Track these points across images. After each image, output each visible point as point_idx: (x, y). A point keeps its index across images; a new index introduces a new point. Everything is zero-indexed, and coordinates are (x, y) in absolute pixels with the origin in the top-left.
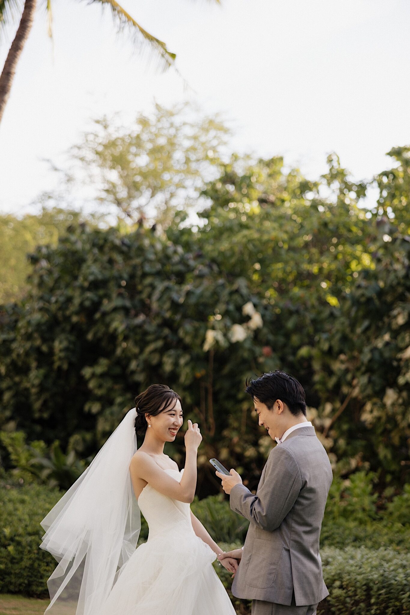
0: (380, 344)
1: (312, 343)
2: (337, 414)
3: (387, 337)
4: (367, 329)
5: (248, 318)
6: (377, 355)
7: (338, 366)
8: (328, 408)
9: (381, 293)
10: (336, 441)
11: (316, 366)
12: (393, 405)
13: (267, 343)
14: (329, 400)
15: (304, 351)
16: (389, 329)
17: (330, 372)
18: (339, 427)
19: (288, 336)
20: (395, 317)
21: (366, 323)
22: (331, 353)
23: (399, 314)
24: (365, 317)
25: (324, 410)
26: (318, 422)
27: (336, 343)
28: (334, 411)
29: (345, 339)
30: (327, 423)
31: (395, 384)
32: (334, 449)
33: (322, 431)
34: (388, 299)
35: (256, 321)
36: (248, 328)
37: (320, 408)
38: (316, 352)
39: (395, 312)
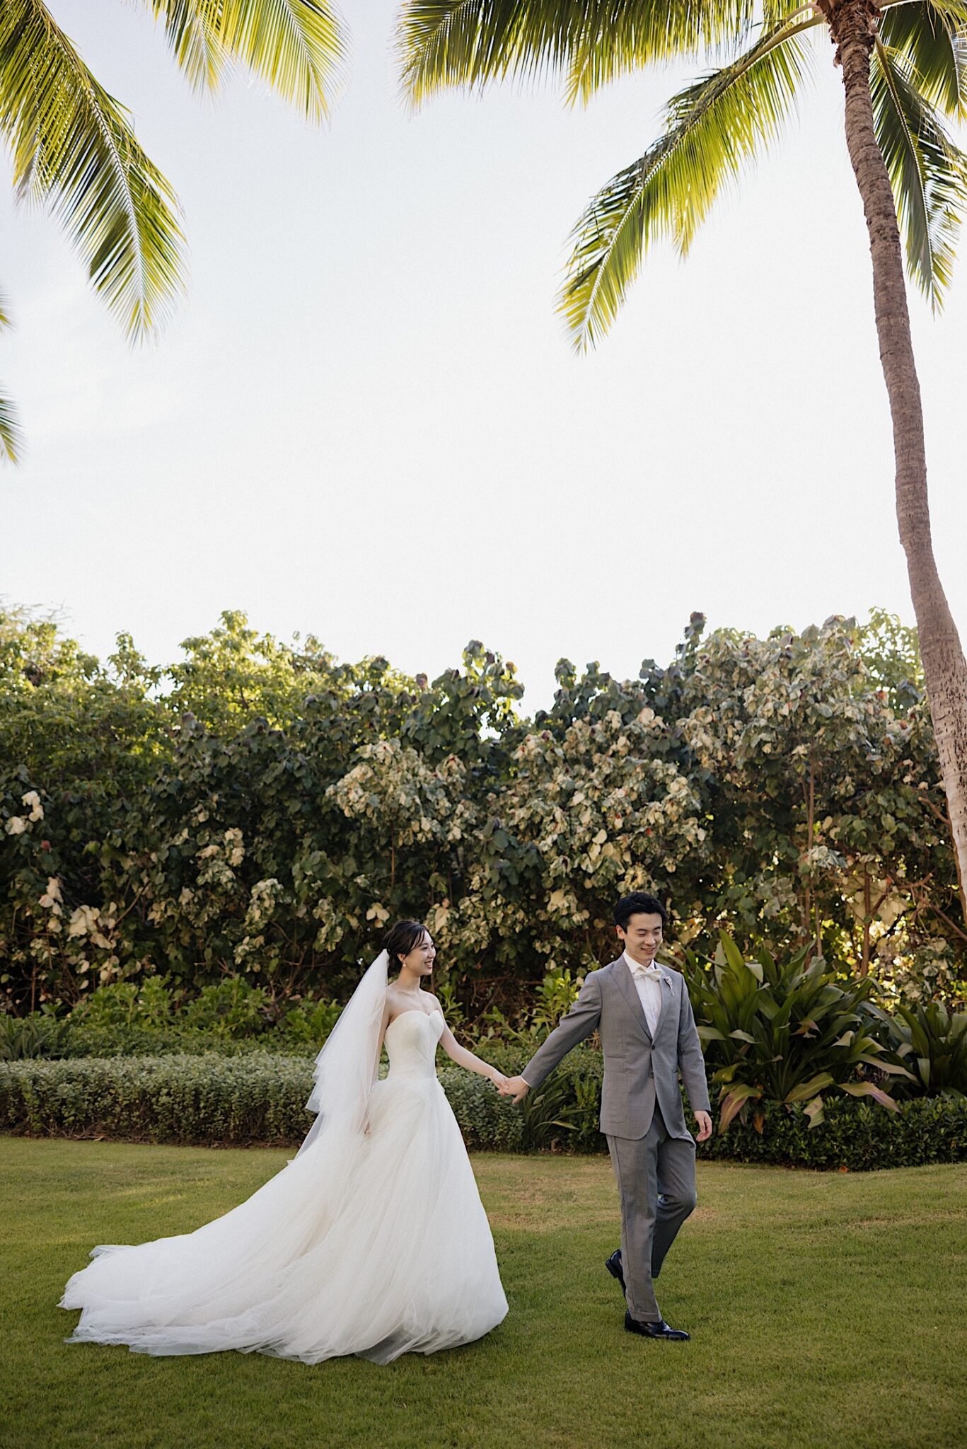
0: (178, 841)
1: (100, 837)
2: (123, 914)
3: (185, 834)
4: (162, 824)
5: (29, 809)
6: (175, 853)
7: (128, 864)
8: (113, 907)
9: (182, 789)
10: (119, 942)
11: (105, 862)
12: (188, 904)
13: (45, 837)
14: (114, 899)
15: (91, 846)
16: (187, 824)
17: (120, 872)
18: (125, 927)
19: (68, 829)
20: (196, 815)
21: (162, 819)
22: (123, 849)
23: (200, 812)
24: (158, 813)
25: (108, 909)
26: (101, 923)
27: (129, 838)
28: (118, 910)
29: (140, 835)
30: (111, 923)
31: (192, 883)
32: (117, 951)
33: (105, 932)
34: (189, 795)
35: (38, 813)
36: (27, 819)
37: (104, 908)
38: (105, 847)
39: (196, 810)
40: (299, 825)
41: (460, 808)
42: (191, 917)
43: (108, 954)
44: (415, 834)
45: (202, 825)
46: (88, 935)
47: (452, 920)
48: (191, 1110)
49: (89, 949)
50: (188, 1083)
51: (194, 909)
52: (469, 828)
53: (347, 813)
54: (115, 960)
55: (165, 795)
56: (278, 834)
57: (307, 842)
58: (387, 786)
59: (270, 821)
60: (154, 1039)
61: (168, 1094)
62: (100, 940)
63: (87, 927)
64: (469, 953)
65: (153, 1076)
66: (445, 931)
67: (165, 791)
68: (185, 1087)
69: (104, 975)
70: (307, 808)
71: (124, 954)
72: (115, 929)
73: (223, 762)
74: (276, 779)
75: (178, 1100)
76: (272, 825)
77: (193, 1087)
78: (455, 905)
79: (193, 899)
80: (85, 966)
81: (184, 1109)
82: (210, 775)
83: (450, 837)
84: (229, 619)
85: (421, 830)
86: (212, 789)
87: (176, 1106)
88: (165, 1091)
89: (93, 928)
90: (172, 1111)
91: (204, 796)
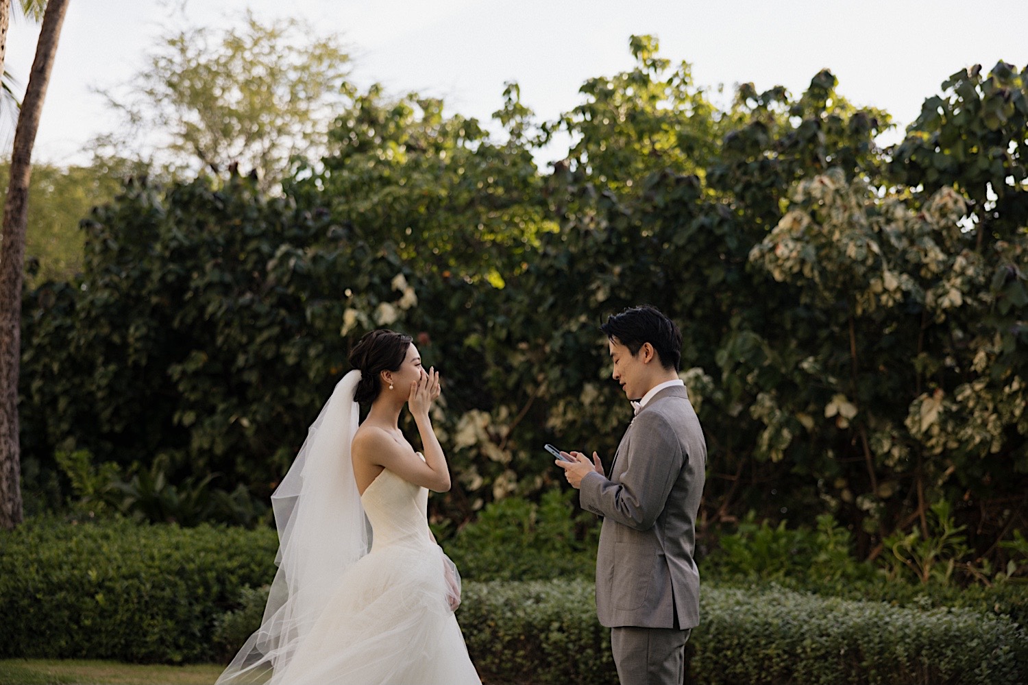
0: (574, 327)
1: (483, 329)
2: (517, 419)
3: (583, 318)
4: (555, 306)
5: (399, 294)
6: (571, 341)
7: (517, 358)
8: (504, 412)
9: (573, 261)
10: (514, 454)
11: (490, 358)
12: (592, 404)
13: (423, 328)
14: (504, 401)
15: (472, 340)
16: (584, 305)
17: (508, 368)
18: (520, 436)
19: (451, 318)
20: (594, 292)
21: (552, 298)
22: (510, 342)
23: (598, 288)
25: (498, 414)
26: (492, 429)
27: (516, 328)
28: (510, 415)
29: (528, 322)
30: (504, 431)
31: (593, 377)
32: (512, 465)
33: (496, 440)
34: (581, 267)
35: (409, 298)
36: (399, 307)
37: (494, 412)
38: (489, 341)
39: (594, 286)
40: (725, 298)
41: (960, 261)
42: (598, 422)
43: (501, 468)
44: (878, 296)
45: (602, 305)
46: (478, 445)
47: (946, 416)
48: (589, 651)
49: (482, 463)
50: (584, 616)
51: (600, 410)
52: (972, 288)
54: (510, 474)
55: (551, 272)
56: (698, 312)
57: (735, 322)
58: (831, 233)
59: (687, 295)
60: (550, 564)
61: (560, 630)
62: (494, 453)
63: (476, 435)
65: (542, 605)
66: (936, 430)
67: (551, 267)
68: (581, 621)
69: (498, 492)
70: (733, 277)
71: (521, 467)
72: (509, 437)
73: (621, 225)
74: (691, 240)
75: (573, 637)
76: (689, 300)
77: (592, 622)
78: (950, 394)
79: (598, 397)
80: (477, 483)
81: (582, 649)
82: (608, 242)
83: (946, 303)
84: (637, 46)
85: (885, 290)
86: (613, 259)
87: (571, 646)
88: (556, 625)
89: (484, 437)
90: (565, 651)
91: (603, 269)
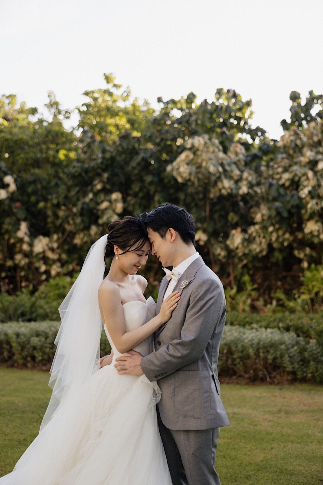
0: (87, 200)
1: (46, 200)
2: (61, 241)
3: (91, 196)
4: (78, 192)
5: (8, 185)
6: (86, 207)
7: (61, 213)
8: (55, 237)
9: (87, 171)
10: (60, 255)
11: (49, 213)
12: (95, 234)
13: (18, 200)
14: (56, 232)
15: (41, 205)
16: (92, 190)
17: (57, 217)
18: (63, 248)
19: (29, 196)
20: (95, 185)
21: (77, 189)
22: (58, 206)
23: (98, 183)
24: (76, 185)
25: (52, 238)
26: (50, 245)
27: (61, 199)
28: (58, 238)
29: (66, 197)
30: (55, 245)
31: (96, 223)
32: (59, 260)
33: (52, 250)
34: (91, 174)
35: (13, 187)
36: (8, 191)
38: (49, 205)
39: (96, 183)
40: (152, 189)
41: (245, 175)
43: (54, 262)
44: (220, 190)
45: (100, 191)
46: (44, 252)
47: (244, 240)
49: (45, 259)
52: (251, 186)
53: (180, 180)
54: (58, 264)
55: (77, 174)
56: (141, 195)
57: (157, 198)
58: (202, 163)
59: (136, 187)
62: (51, 255)
63: (43, 248)
64: (256, 258)
69: (53, 272)
70: (156, 179)
71: (63, 261)
72: (58, 248)
73: (108, 155)
74: (139, 164)
76: (137, 189)
78: (244, 231)
79: (97, 231)
80: (43, 268)
82: (102, 163)
83: (241, 192)
84: (108, 79)
85: (224, 188)
86: (104, 170)
89: (46, 248)
91: (99, 175)
